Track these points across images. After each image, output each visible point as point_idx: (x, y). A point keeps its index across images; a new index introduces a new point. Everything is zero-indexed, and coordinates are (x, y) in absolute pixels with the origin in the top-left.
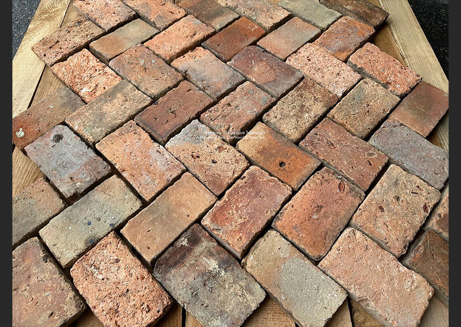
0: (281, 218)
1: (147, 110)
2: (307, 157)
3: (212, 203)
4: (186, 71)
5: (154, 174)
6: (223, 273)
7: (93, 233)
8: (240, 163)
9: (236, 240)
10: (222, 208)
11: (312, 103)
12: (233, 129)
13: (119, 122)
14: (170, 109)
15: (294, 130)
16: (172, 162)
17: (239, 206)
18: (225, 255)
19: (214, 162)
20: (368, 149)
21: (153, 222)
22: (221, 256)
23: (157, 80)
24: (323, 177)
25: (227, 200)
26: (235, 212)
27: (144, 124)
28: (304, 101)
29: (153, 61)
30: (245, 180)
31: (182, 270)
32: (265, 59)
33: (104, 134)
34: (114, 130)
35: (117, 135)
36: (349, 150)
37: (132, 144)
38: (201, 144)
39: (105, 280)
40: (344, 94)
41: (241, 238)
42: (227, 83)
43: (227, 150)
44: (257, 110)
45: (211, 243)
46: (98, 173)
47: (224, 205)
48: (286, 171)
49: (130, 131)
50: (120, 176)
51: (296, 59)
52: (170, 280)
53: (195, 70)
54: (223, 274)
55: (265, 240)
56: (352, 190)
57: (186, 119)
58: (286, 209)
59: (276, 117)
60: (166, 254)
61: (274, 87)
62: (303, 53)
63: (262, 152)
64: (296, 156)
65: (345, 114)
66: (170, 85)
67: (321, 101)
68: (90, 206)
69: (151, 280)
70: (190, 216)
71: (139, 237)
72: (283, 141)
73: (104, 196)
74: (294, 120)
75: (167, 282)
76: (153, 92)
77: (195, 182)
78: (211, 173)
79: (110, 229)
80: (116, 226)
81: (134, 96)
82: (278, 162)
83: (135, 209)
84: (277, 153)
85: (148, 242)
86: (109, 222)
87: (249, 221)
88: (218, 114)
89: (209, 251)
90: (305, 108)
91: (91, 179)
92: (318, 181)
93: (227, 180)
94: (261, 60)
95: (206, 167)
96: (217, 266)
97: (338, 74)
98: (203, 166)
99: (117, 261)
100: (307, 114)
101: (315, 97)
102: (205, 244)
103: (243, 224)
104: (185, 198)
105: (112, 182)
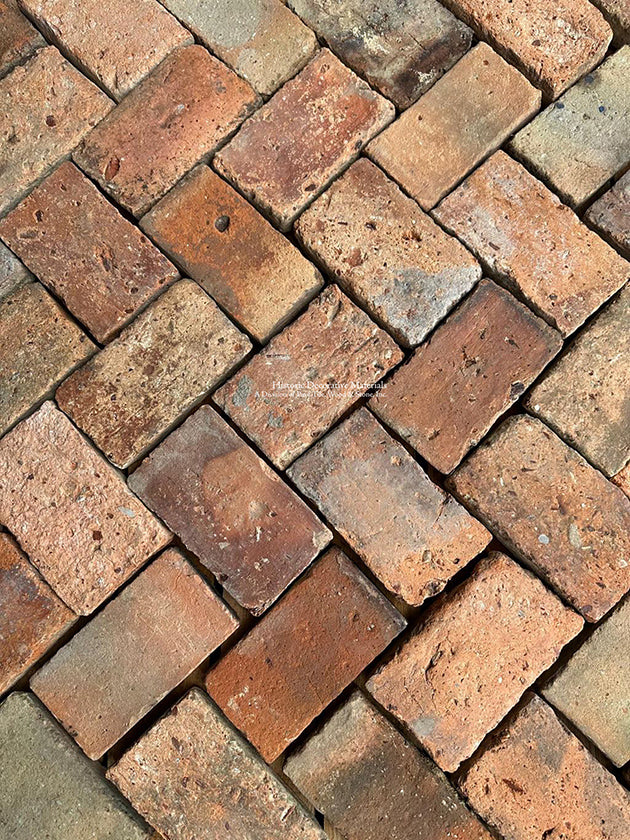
0: (245, 107)
1: (537, 367)
2: (166, 237)
3: (375, 140)
4: (446, 502)
5: (497, 199)
6: (356, 31)
7: (590, 95)
8: (314, 224)
9: (331, 67)
10: (357, 126)
11: (124, 380)
12: (326, 312)
13: (597, 331)
14: (478, 371)
15: (182, 303)
16: (462, 223)
17: (321, 129)
18: (350, 55)
19: (372, 226)
20: (32, 247)
21: (485, 109)
22: (359, 56)
23: (524, 470)
24: (145, 187)
25: (346, 142)
26: (331, 119)
27: (537, 326)
28: (143, 385)
29: (544, 538)
30: (307, 183)
31: (425, 37)
32: (223, 546)
33: (624, 295)
34: (604, 308)
35: (594, 293)
36: (74, 247)
37: (555, 269)
38: (401, 270)
39: (551, 18)
40: (37, 407)
41: (323, 71)
42: (336, 456)
43: (341, 259)
44: (265, 361)
45: (376, 75)
46: (612, 205)
47: (351, 132)
48: (218, 205)
49: (566, 303)
50: (566, 200)
51: (134, 540)
52: (443, 22)
53: (425, 504)
54: (356, 29)
55: (279, 76)
56: (94, 162)
57: (437, 341)
58: (231, 123)
59: (221, 341)
60: (454, 59)
61: (213, 437)
62: (109, 569)
63: (263, 257)
64: (190, 240)
65: (53, 343)
66: (487, 454)
67: (102, 384)
68: (609, 140)
69: (476, 14)
70: (417, 118)
71: (506, 82)
72: (213, 281)
73: (587, 159)
74: (181, 329)
75: (448, 20)
76: (530, 429)
77: (410, 183)
78: (378, 198)
79: (561, 100)
80: (552, 106)
81: (577, 413)
82: (232, 231)
83: (523, 133)
84: (230, 253)
85: (488, 72)
86: (567, 112)
87: (307, 101)
88: (361, 356)
89: (380, 64)
90: (145, 364)
91: (623, 189)
92: (157, 178)
93: (344, 185)
94: (235, 539)
95: (389, 212)
96: (366, 40)
97: (31, 477)
98: (396, 215)
99: (537, 43)
100: (145, 345)
101: (114, 398)
102: (387, 74)
103: (315, 96)
104: (429, 153)
105: (580, 186)
